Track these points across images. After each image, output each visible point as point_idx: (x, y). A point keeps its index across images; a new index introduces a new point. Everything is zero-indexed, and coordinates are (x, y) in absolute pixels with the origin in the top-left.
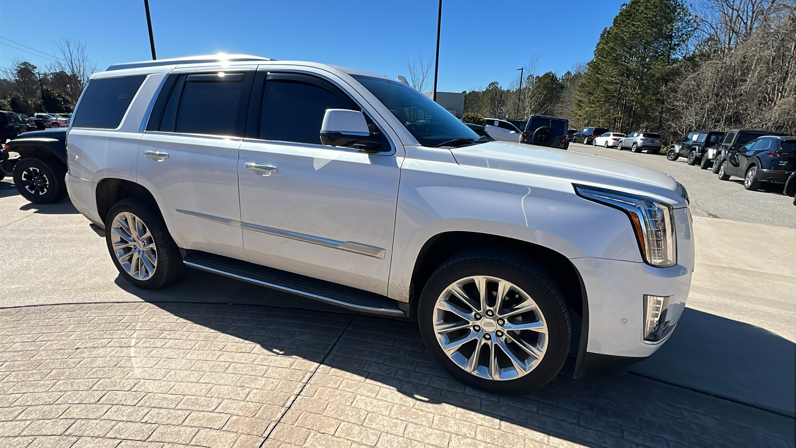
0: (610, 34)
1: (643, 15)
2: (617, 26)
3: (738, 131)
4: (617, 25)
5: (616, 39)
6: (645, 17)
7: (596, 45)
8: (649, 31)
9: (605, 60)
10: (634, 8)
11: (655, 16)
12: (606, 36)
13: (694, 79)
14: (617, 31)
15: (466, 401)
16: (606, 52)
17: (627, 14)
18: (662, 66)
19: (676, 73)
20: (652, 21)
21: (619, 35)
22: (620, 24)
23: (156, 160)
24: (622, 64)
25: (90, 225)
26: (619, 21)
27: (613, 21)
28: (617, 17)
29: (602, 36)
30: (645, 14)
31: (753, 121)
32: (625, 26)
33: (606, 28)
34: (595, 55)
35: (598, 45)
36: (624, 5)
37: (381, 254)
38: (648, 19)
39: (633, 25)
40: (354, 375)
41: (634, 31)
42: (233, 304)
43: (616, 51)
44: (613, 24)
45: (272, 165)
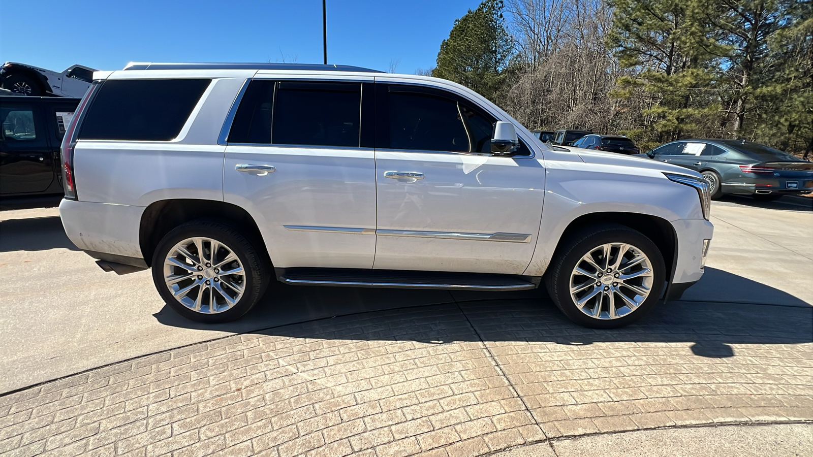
0: (449, 46)
1: (473, 31)
2: (453, 40)
3: (565, 131)
4: (453, 38)
5: (455, 51)
6: (476, 34)
7: (437, 55)
8: (479, 46)
9: (446, 68)
10: (466, 25)
11: (482, 34)
12: (445, 46)
13: (517, 88)
14: (455, 44)
15: (603, 337)
16: (448, 62)
17: (460, 29)
18: (492, 77)
19: (503, 82)
20: (481, 37)
21: (456, 47)
22: (455, 37)
23: (255, 174)
24: (462, 73)
25: (96, 262)
26: (454, 35)
27: (450, 34)
28: (453, 31)
29: (442, 46)
30: (475, 31)
31: (560, 122)
32: (460, 40)
33: (445, 40)
34: (438, 63)
35: (439, 55)
36: (457, 21)
37: (528, 240)
38: (478, 36)
39: (467, 40)
40: (518, 342)
41: (468, 45)
42: (336, 317)
43: (456, 61)
44: (449, 37)
45: (417, 172)
